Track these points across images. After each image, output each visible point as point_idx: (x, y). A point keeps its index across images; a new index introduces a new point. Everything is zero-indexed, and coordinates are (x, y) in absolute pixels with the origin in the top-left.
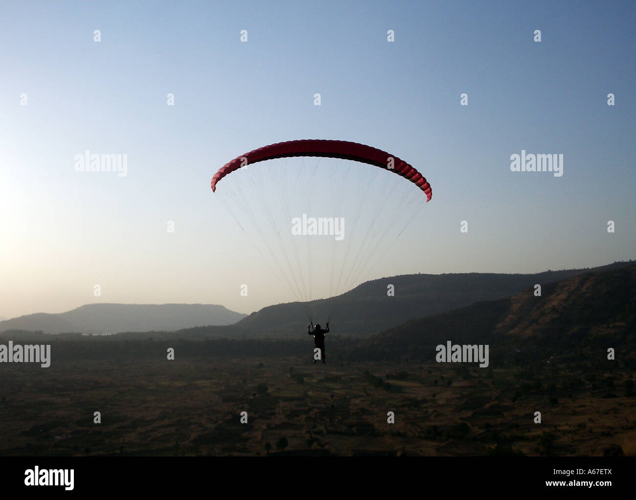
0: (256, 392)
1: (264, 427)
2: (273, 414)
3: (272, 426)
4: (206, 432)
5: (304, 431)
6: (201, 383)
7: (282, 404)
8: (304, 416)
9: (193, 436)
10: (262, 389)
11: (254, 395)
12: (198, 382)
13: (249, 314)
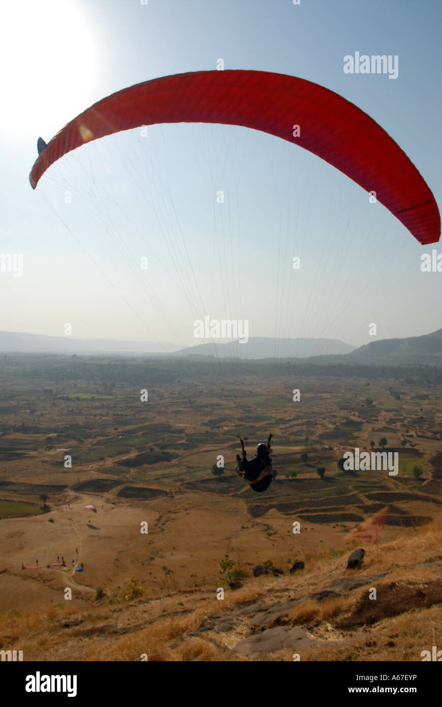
0: (364, 404)
1: (370, 429)
2: (377, 420)
3: (376, 429)
4: (328, 431)
5: (399, 434)
6: (324, 395)
7: (383, 413)
8: (399, 423)
9: (319, 432)
10: (369, 402)
11: (363, 406)
12: (322, 395)
13: (360, 346)
